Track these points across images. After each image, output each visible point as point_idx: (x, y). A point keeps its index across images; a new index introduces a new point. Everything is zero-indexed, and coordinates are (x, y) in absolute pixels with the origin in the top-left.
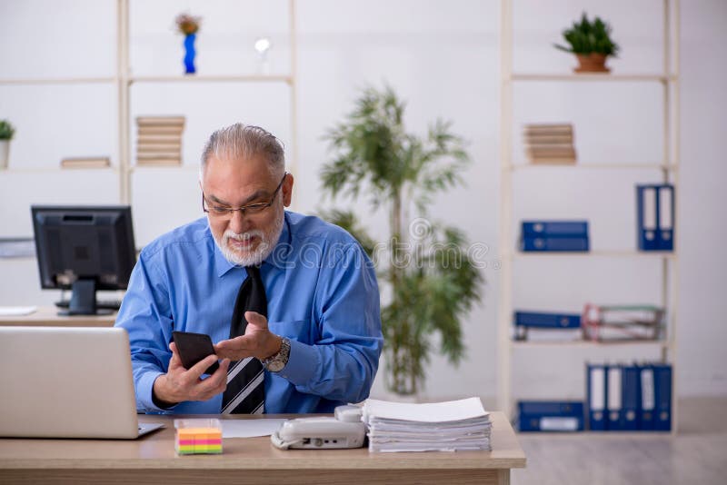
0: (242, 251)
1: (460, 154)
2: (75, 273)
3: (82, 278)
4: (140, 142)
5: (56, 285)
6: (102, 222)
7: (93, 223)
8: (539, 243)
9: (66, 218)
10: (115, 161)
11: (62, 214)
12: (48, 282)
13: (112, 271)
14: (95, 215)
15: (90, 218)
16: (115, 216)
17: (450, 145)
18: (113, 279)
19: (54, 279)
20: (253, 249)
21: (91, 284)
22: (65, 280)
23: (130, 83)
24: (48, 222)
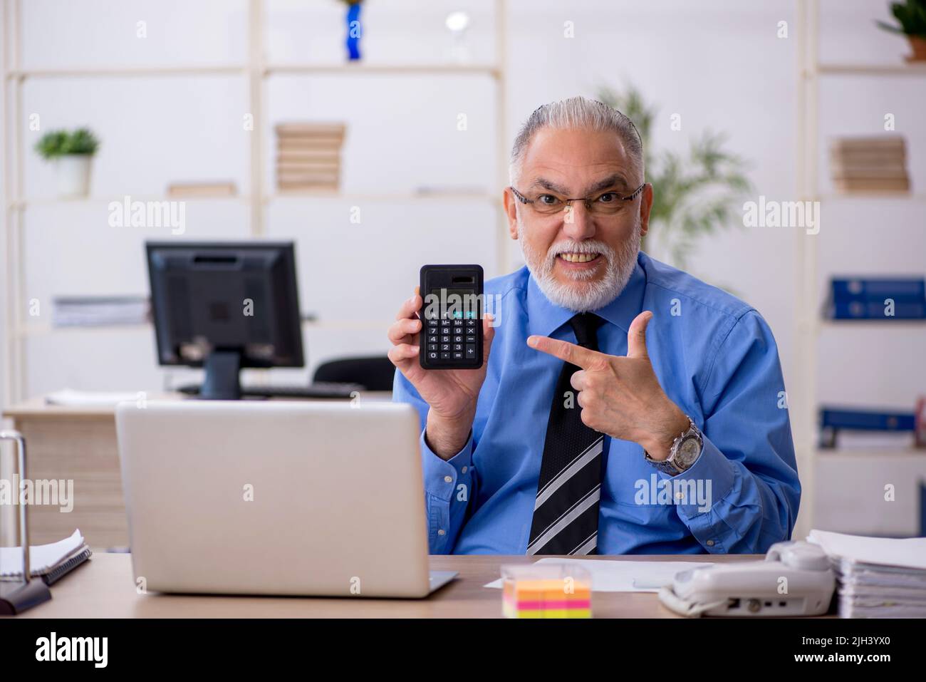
0: (579, 279)
1: (738, 182)
2: (210, 340)
3: (220, 349)
4: (280, 159)
5: (180, 360)
6: (250, 266)
7: (237, 267)
8: (856, 308)
9: (198, 260)
10: (245, 187)
11: (191, 254)
12: (168, 355)
13: (264, 339)
14: (241, 255)
15: (232, 260)
16: (271, 256)
17: (723, 168)
18: (266, 351)
19: (177, 351)
20: (599, 276)
21: (233, 359)
22: (194, 352)
23: (267, 73)
24: (170, 265)
